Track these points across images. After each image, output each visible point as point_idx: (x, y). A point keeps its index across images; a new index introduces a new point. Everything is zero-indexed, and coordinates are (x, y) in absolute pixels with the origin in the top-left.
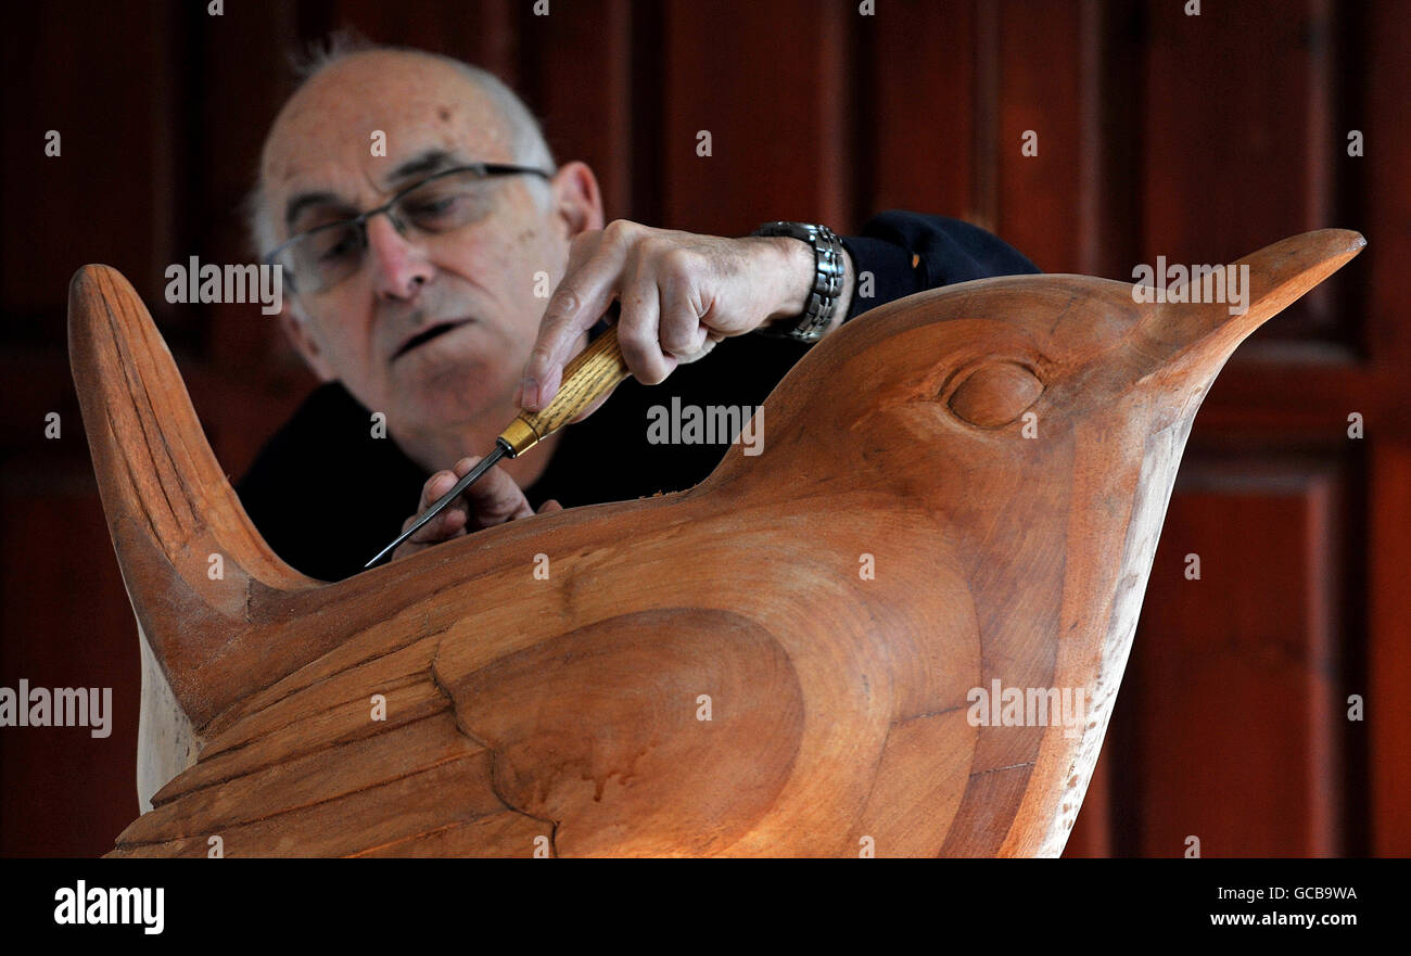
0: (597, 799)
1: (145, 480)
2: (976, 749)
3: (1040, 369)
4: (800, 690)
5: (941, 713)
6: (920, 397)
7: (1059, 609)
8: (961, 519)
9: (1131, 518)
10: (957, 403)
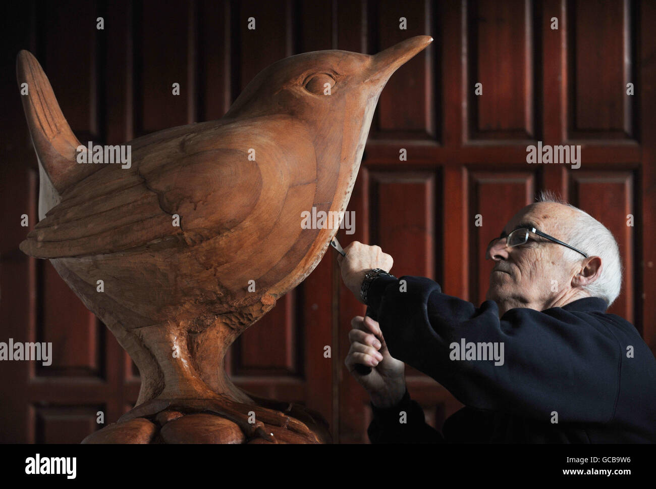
0: (195, 209)
1: (41, 116)
2: (315, 197)
3: (334, 76)
4: (261, 175)
5: (305, 184)
6: (296, 85)
7: (340, 153)
8: (311, 123)
9: (362, 126)
10: (309, 87)
